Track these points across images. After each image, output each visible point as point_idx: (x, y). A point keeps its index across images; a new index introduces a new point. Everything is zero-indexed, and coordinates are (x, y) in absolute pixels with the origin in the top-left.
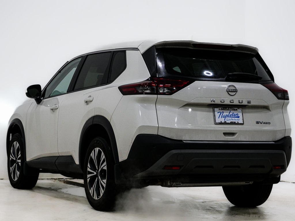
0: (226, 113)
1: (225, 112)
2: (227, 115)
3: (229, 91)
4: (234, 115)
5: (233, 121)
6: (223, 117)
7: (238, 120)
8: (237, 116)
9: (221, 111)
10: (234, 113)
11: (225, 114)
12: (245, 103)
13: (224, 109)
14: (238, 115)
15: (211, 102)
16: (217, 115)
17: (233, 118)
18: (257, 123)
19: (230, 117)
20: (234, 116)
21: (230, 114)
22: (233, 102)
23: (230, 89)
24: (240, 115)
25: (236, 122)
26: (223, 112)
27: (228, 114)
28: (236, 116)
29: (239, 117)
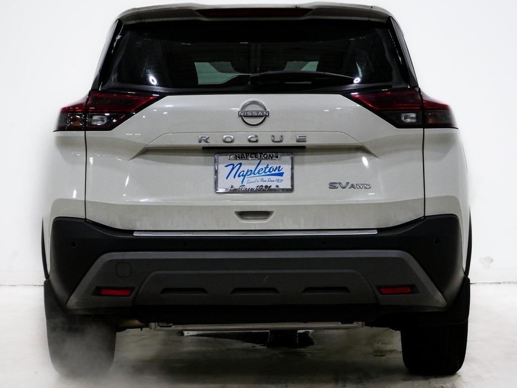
0: (248, 165)
1: (245, 165)
2: (251, 171)
3: (244, 116)
4: (269, 171)
5: (264, 184)
6: (239, 176)
7: (278, 181)
8: (277, 172)
9: (236, 162)
10: (270, 166)
11: (244, 168)
12: (289, 141)
13: (242, 158)
14: (279, 171)
15: (200, 142)
16: (223, 170)
17: (266, 178)
18: (330, 188)
19: (257, 175)
20: (268, 173)
21: (260, 167)
22: (257, 141)
23: (247, 112)
24: (286, 169)
25: (273, 187)
26: (241, 164)
27: (253, 168)
28: (273, 172)
29: (281, 174)
